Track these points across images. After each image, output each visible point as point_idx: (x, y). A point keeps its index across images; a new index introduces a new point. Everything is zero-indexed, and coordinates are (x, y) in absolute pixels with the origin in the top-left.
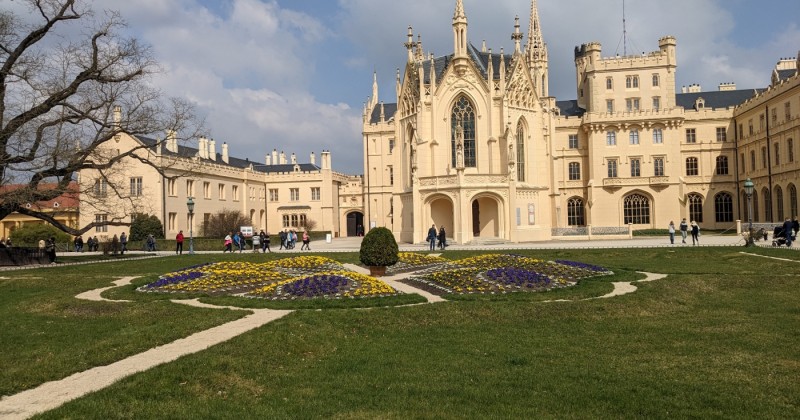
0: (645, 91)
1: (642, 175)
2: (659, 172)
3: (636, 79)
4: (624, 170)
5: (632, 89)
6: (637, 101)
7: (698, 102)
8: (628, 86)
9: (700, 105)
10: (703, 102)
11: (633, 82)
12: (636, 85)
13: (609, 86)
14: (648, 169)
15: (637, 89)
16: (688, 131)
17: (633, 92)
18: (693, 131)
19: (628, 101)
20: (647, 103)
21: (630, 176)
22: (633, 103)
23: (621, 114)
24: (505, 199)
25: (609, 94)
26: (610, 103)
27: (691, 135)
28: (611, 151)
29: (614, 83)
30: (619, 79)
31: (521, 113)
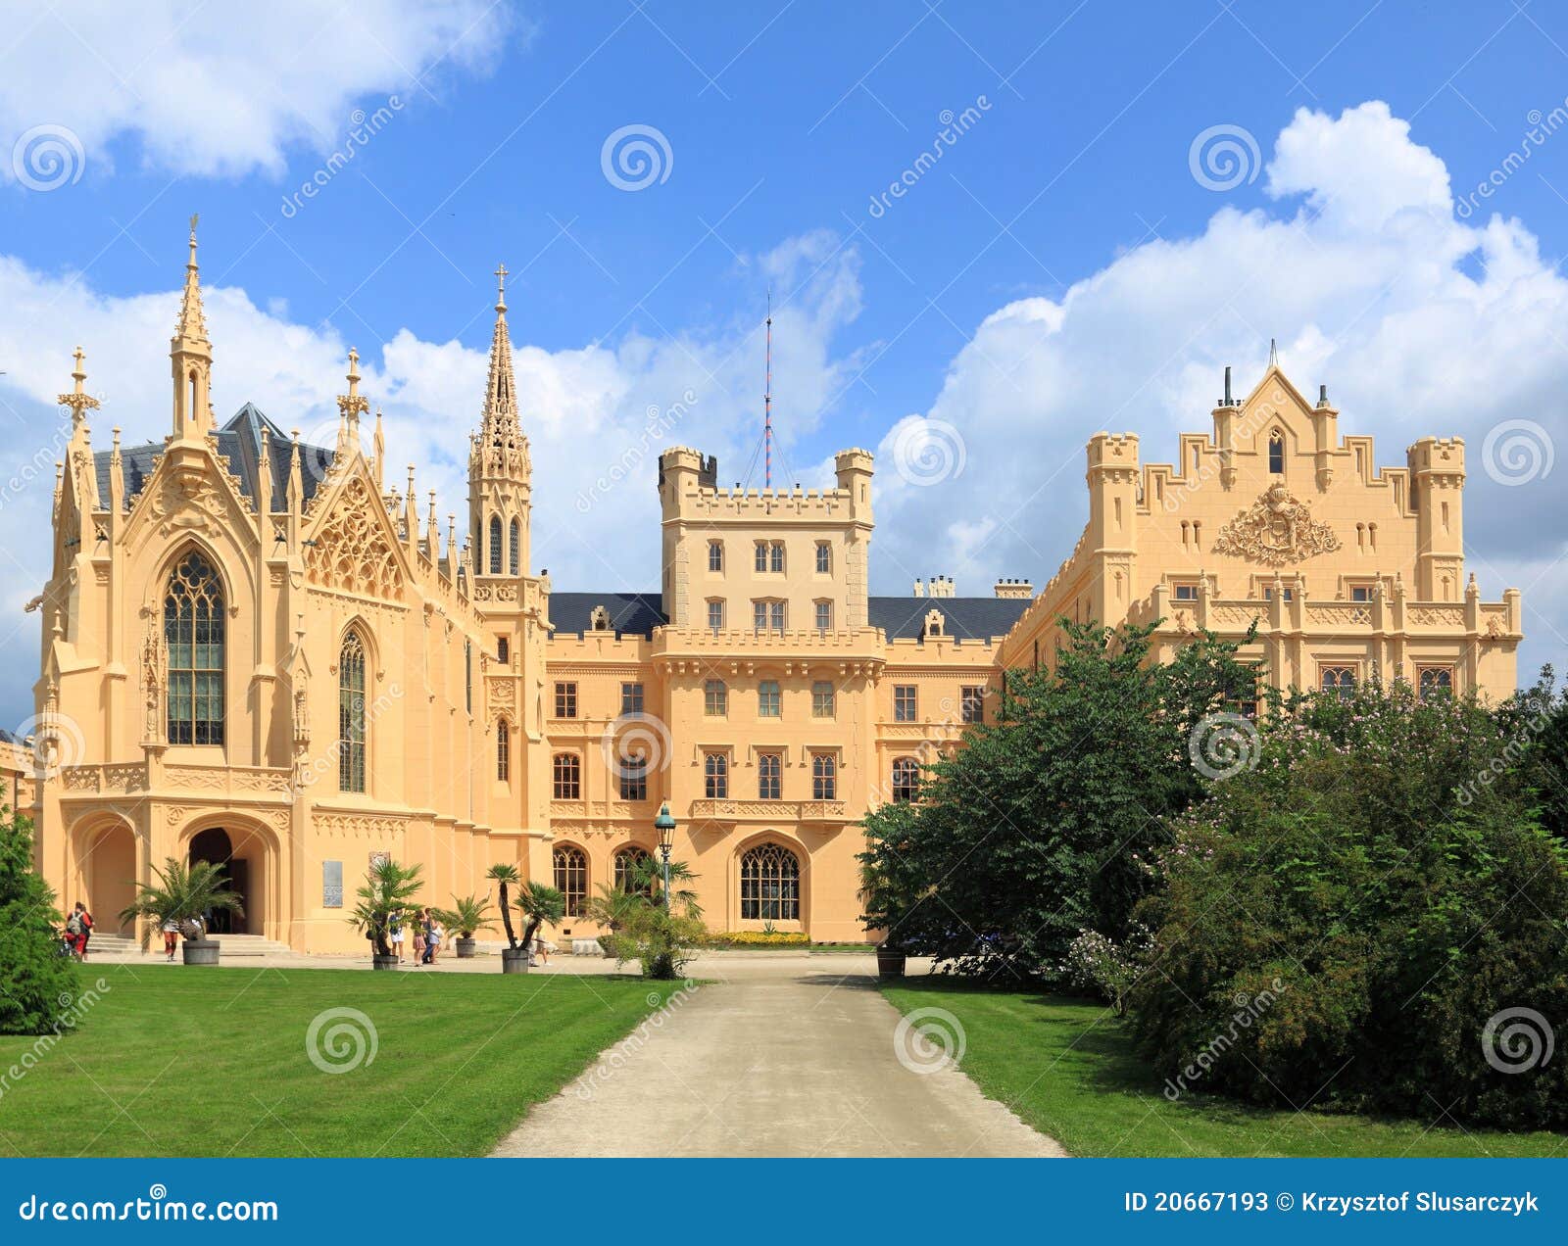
0: (799, 584)
1: (786, 796)
2: (825, 790)
3: (779, 548)
4: (744, 781)
5: (769, 576)
6: (780, 604)
7: (929, 621)
8: (760, 566)
9: (935, 629)
10: (941, 621)
11: (770, 557)
12: (778, 566)
13: (716, 564)
14: (798, 783)
15: (779, 576)
16: (899, 690)
17: (770, 583)
18: (912, 690)
19: (759, 604)
20: (801, 616)
21: (756, 797)
22: (771, 611)
23: (741, 639)
24: (283, 837)
25: (716, 583)
26: (716, 605)
27: (906, 702)
28: (716, 730)
29: (729, 558)
30: (740, 547)
31: (354, 610)
